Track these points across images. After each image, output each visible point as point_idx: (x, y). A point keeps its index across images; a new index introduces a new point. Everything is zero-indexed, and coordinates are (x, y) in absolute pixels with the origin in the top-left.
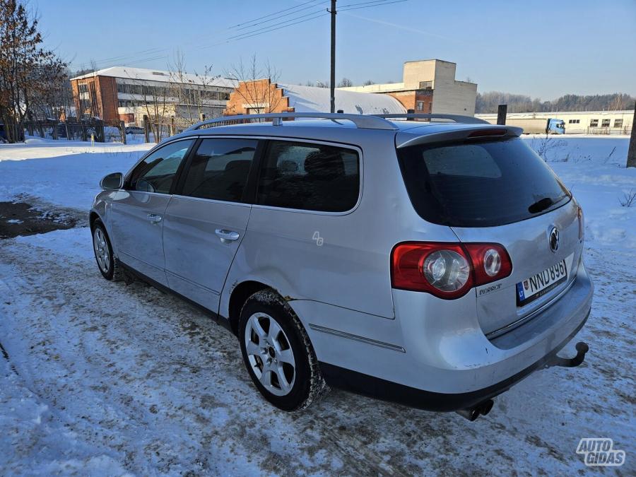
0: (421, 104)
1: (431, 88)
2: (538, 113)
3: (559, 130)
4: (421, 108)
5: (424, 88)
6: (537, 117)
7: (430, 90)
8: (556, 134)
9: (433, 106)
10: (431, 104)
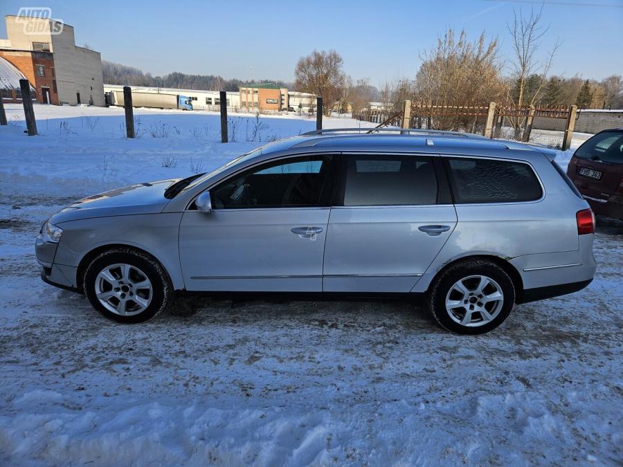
0: (41, 69)
1: (49, 51)
2: (162, 89)
3: (188, 107)
4: (42, 73)
5: (40, 49)
6: (162, 92)
7: (46, 53)
8: (187, 110)
9: (57, 72)
10: (53, 70)
